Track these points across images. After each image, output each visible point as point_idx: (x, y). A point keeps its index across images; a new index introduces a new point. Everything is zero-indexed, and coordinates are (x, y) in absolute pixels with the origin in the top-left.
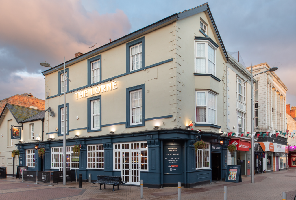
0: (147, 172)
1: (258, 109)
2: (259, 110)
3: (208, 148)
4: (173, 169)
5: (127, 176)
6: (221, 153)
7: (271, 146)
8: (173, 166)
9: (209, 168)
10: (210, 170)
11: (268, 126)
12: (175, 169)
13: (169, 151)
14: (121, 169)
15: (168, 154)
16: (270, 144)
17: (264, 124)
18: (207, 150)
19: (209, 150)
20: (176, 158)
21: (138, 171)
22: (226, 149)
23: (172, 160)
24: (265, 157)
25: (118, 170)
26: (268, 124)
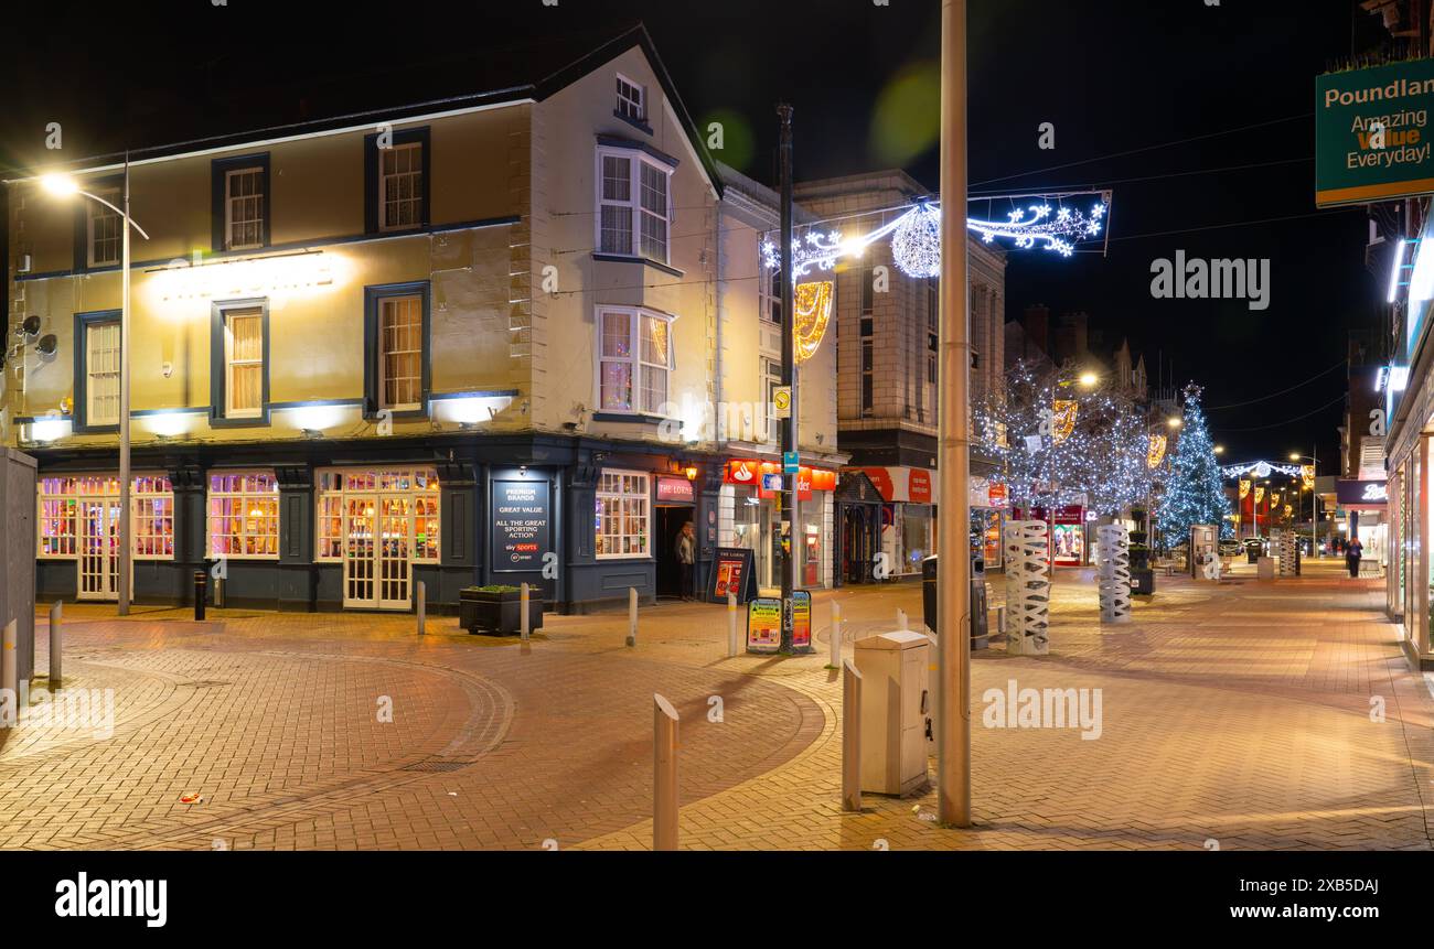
0: (435, 567)
1: (871, 342)
2: (874, 345)
3: (642, 491)
4: (522, 558)
5: (366, 579)
6: (693, 508)
7: (916, 480)
8: (520, 548)
9: (647, 554)
10: (651, 563)
11: (907, 406)
12: (527, 558)
13: (510, 498)
14: (344, 559)
15: (506, 510)
16: (913, 475)
17: (888, 400)
18: (639, 496)
19: (647, 496)
20: (532, 523)
21: (404, 564)
22: (712, 493)
23: (520, 529)
24: (892, 524)
25: (332, 560)
26: (907, 399)
